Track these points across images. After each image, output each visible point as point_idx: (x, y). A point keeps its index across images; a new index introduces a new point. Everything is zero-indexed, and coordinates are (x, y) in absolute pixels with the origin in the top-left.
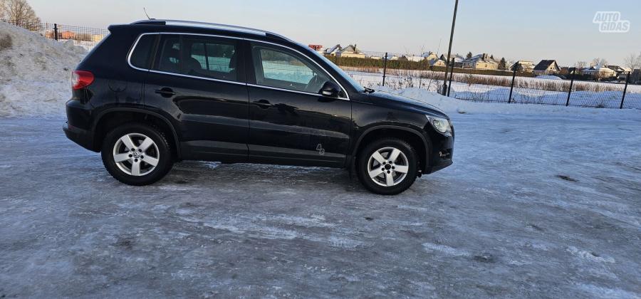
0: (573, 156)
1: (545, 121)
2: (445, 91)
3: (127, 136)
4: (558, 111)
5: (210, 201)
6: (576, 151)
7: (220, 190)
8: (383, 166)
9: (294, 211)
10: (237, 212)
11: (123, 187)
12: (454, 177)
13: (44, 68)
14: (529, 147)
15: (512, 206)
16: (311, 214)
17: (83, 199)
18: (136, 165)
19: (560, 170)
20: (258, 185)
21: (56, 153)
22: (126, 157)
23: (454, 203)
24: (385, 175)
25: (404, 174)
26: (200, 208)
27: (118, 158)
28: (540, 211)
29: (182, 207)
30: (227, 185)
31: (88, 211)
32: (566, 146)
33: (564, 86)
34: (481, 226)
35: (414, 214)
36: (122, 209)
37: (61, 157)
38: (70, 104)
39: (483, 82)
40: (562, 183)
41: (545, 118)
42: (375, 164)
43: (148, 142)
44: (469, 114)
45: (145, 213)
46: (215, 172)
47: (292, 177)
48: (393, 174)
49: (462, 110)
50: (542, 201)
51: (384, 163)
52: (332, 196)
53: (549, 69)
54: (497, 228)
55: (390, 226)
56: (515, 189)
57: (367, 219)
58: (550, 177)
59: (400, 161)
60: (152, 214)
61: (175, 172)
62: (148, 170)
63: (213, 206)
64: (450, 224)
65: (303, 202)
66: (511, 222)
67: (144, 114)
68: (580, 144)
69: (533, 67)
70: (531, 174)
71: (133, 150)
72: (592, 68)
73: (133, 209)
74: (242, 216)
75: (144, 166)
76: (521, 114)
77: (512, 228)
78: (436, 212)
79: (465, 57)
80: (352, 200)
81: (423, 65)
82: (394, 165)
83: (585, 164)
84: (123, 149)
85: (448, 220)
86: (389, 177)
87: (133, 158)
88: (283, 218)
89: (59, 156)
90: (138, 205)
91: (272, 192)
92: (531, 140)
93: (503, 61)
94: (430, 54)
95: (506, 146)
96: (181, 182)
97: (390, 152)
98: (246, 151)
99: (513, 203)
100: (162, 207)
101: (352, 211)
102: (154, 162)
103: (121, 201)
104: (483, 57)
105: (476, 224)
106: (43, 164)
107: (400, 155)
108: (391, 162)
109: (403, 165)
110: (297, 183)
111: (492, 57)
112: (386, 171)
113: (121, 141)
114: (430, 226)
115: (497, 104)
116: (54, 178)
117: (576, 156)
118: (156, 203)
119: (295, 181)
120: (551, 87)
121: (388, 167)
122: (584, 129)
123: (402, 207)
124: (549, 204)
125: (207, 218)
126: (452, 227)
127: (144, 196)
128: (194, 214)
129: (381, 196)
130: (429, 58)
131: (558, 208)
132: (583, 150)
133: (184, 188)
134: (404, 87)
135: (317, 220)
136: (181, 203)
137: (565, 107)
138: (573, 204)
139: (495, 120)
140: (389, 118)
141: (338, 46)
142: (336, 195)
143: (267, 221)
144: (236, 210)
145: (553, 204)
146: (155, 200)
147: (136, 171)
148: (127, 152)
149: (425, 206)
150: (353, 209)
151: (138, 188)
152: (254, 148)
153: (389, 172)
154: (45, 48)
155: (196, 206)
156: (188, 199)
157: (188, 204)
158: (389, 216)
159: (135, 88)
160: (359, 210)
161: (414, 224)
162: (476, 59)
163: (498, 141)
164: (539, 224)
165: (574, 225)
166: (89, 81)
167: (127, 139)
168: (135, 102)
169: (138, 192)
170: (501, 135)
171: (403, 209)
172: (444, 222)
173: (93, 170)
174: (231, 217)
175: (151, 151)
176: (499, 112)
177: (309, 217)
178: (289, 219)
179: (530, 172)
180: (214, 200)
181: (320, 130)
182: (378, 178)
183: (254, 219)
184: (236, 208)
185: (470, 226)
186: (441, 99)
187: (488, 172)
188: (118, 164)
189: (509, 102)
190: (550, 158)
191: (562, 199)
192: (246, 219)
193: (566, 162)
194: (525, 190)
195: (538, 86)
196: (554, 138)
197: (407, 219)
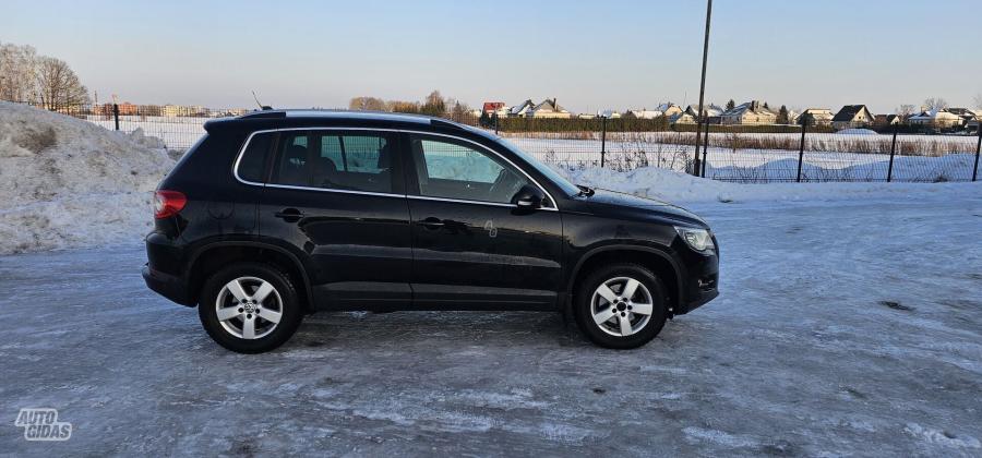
0: (905, 267)
1: (857, 208)
2: (698, 168)
3: (236, 281)
4: (876, 190)
5: (359, 373)
6: (909, 259)
7: (372, 354)
8: (614, 307)
9: (484, 384)
10: (401, 389)
11: (231, 357)
12: (722, 313)
13: (104, 173)
14: (834, 254)
15: (814, 359)
16: (512, 388)
17: (175, 380)
18: (249, 323)
19: (884, 292)
20: (427, 341)
21: (129, 305)
22: (234, 312)
23: (727, 357)
24: (617, 319)
25: (646, 316)
26: (346, 385)
27: (223, 314)
28: (860, 364)
29: (320, 385)
30: (382, 344)
31: (183, 399)
32: (892, 251)
33: (882, 145)
34: (770, 394)
35: (665, 379)
36: (232, 394)
37: (137, 312)
38: (153, 239)
39: (755, 145)
40: (889, 313)
41: (855, 203)
42: (601, 304)
43: (266, 288)
44: (738, 203)
45: (267, 398)
46: (364, 324)
47: (478, 326)
48: (630, 317)
49: (726, 197)
50: (860, 347)
51: (616, 301)
52: (541, 356)
53: (856, 118)
54: (796, 396)
55: (630, 403)
56: (818, 329)
57: (596, 391)
58: (871, 305)
59: (639, 297)
60: (277, 399)
61: (306, 327)
62: (267, 330)
63: (364, 382)
64: (723, 394)
65: (497, 368)
66: (816, 386)
67: (258, 249)
68: (913, 246)
69: (832, 117)
70: (842, 302)
71: (245, 301)
72: (923, 114)
73: (249, 392)
74: (409, 396)
75: (261, 324)
76: (817, 199)
77: (817, 396)
78: (700, 375)
79: (724, 108)
80: (570, 361)
81: (660, 123)
82: (630, 303)
83: (923, 280)
84: (230, 301)
85: (719, 387)
86: (625, 321)
87: (245, 313)
88: (469, 396)
89: (134, 311)
90: (256, 386)
91: (449, 353)
92: (836, 242)
93: (783, 111)
94: (670, 106)
95: (798, 256)
96: (314, 344)
97: (624, 284)
98: (408, 293)
99: (816, 353)
100: (291, 386)
101: (571, 379)
102: (275, 317)
103: (229, 380)
104: (752, 107)
105: (762, 392)
106: (113, 325)
107: (639, 288)
108: (625, 300)
109: (644, 303)
110: (485, 336)
111: (766, 106)
112: (619, 313)
113: (228, 290)
114: (692, 398)
115: (780, 184)
116: (130, 348)
117: (909, 267)
118: (283, 380)
119: (482, 334)
120: (862, 149)
121: (621, 307)
122: (918, 219)
123: (648, 368)
124: (873, 352)
125: (357, 401)
126: (724, 399)
127: (263, 370)
128: (338, 396)
129: (614, 352)
130: (669, 112)
131: (886, 358)
132: (919, 255)
133: (320, 354)
134: (633, 165)
135: (520, 398)
136: (317, 379)
137: (885, 184)
138: (910, 351)
139: (780, 211)
140: (618, 234)
141: (529, 102)
142: (547, 353)
143: (447, 402)
144: (399, 386)
145: (879, 351)
146: (279, 376)
147: (249, 332)
148: (236, 304)
149: (682, 364)
150: (574, 375)
151: (252, 358)
152: (419, 288)
153: (623, 315)
154: (104, 144)
155: (339, 382)
156: (326, 371)
157: (328, 379)
158: (628, 384)
159: (245, 212)
160: (581, 377)
161: (667, 397)
162: (742, 110)
163: (785, 247)
164: (859, 388)
165: (914, 386)
166: (179, 205)
167: (235, 287)
168: (247, 232)
169: (253, 363)
170: (790, 236)
171: (649, 373)
172: (713, 391)
173: (185, 332)
174: (392, 398)
175: (270, 302)
176: (785, 197)
177: (508, 393)
178: (477, 397)
179: (838, 299)
180: (366, 371)
181: (517, 257)
182: (607, 324)
183: (427, 399)
184: (398, 382)
185: (753, 396)
186: (692, 183)
187: (774, 301)
188: (223, 324)
189: (798, 180)
190: (869, 272)
191: (893, 342)
192: (415, 401)
193: (895, 279)
194: (834, 329)
195: (841, 149)
196: (871, 238)
197: (657, 389)
